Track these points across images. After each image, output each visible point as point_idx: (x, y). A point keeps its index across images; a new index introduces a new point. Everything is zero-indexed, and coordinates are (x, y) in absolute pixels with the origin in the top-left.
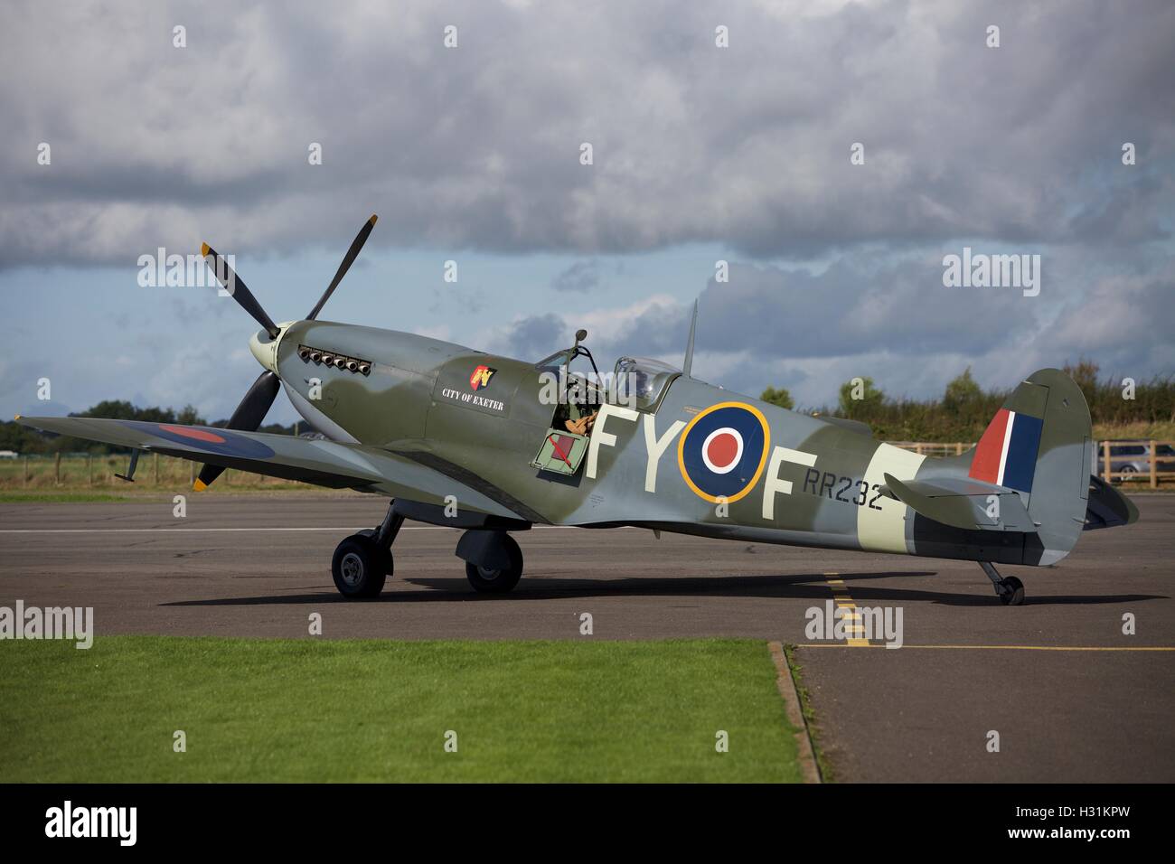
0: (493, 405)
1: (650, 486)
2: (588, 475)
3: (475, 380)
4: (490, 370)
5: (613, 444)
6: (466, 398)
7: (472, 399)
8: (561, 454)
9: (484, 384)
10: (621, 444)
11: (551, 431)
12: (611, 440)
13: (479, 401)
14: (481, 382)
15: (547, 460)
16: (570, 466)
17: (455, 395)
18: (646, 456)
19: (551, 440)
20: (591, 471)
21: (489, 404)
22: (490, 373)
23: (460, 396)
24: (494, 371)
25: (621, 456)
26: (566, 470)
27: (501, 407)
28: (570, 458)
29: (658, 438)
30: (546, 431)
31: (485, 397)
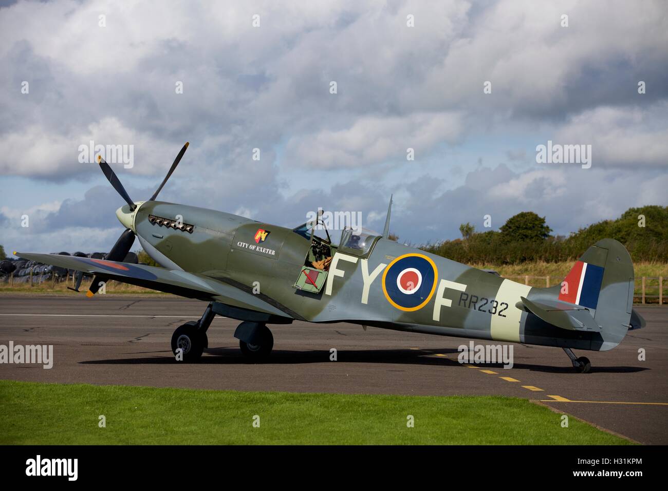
0: (269, 252)
1: (365, 300)
2: (326, 293)
3: (257, 237)
4: (266, 231)
5: (342, 276)
6: (252, 247)
7: (256, 248)
8: (311, 280)
9: (263, 240)
10: (347, 276)
11: (304, 267)
12: (341, 273)
13: (260, 249)
14: (261, 238)
15: (302, 283)
16: (316, 288)
17: (245, 246)
18: (363, 283)
19: (305, 273)
20: (329, 291)
21: (266, 251)
22: (266, 234)
23: (249, 246)
24: (269, 232)
25: (347, 283)
26: (314, 290)
27: (273, 253)
28: (316, 283)
29: (370, 273)
30: (301, 267)
31: (263, 247)
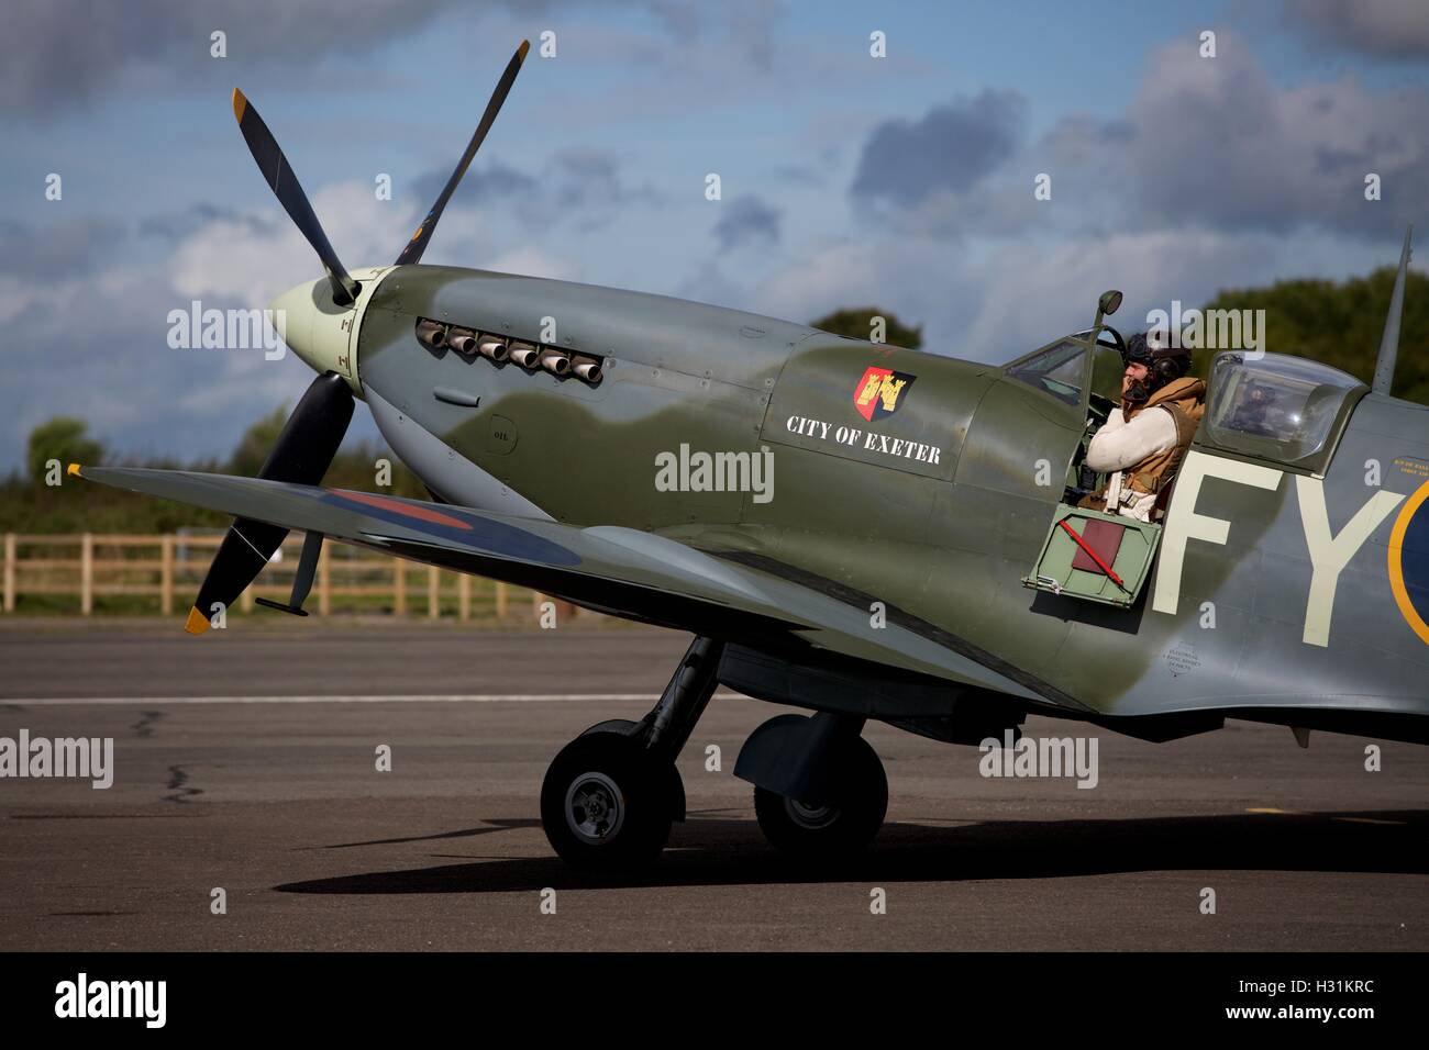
0: (915, 452)
1: (1317, 631)
2: (1155, 608)
3: (865, 397)
4: (897, 376)
5: (1222, 540)
6: (848, 436)
7: (863, 439)
8: (1095, 560)
9: (889, 405)
10: (1240, 541)
11: (1063, 510)
12: (1217, 531)
13: (878, 443)
14: (880, 402)
15: (1059, 569)
16: (1120, 586)
17: (818, 430)
18: (1308, 567)
19: (1067, 530)
20: (1166, 599)
21: (904, 450)
22: (900, 384)
23: (832, 433)
24: (910, 379)
25: (1243, 566)
26: (1110, 594)
27: (934, 456)
28: (1117, 569)
29: (1336, 529)
30: (1053, 510)
31: (892, 435)
